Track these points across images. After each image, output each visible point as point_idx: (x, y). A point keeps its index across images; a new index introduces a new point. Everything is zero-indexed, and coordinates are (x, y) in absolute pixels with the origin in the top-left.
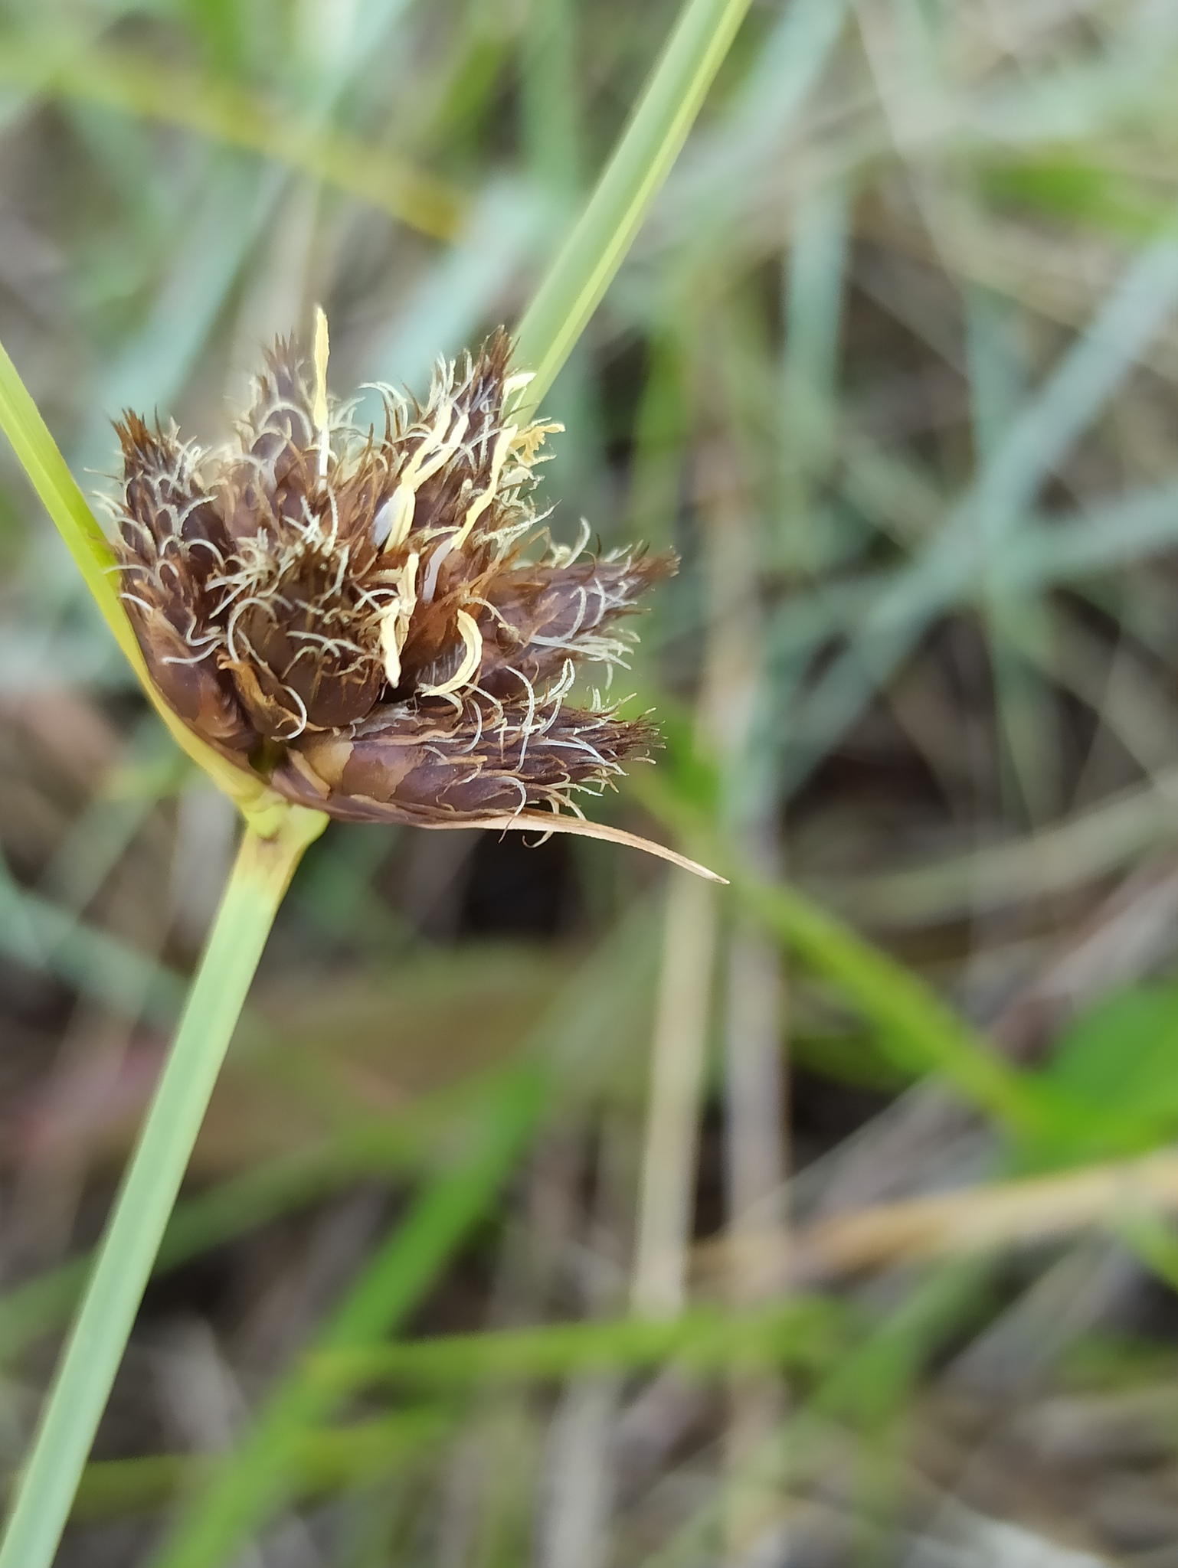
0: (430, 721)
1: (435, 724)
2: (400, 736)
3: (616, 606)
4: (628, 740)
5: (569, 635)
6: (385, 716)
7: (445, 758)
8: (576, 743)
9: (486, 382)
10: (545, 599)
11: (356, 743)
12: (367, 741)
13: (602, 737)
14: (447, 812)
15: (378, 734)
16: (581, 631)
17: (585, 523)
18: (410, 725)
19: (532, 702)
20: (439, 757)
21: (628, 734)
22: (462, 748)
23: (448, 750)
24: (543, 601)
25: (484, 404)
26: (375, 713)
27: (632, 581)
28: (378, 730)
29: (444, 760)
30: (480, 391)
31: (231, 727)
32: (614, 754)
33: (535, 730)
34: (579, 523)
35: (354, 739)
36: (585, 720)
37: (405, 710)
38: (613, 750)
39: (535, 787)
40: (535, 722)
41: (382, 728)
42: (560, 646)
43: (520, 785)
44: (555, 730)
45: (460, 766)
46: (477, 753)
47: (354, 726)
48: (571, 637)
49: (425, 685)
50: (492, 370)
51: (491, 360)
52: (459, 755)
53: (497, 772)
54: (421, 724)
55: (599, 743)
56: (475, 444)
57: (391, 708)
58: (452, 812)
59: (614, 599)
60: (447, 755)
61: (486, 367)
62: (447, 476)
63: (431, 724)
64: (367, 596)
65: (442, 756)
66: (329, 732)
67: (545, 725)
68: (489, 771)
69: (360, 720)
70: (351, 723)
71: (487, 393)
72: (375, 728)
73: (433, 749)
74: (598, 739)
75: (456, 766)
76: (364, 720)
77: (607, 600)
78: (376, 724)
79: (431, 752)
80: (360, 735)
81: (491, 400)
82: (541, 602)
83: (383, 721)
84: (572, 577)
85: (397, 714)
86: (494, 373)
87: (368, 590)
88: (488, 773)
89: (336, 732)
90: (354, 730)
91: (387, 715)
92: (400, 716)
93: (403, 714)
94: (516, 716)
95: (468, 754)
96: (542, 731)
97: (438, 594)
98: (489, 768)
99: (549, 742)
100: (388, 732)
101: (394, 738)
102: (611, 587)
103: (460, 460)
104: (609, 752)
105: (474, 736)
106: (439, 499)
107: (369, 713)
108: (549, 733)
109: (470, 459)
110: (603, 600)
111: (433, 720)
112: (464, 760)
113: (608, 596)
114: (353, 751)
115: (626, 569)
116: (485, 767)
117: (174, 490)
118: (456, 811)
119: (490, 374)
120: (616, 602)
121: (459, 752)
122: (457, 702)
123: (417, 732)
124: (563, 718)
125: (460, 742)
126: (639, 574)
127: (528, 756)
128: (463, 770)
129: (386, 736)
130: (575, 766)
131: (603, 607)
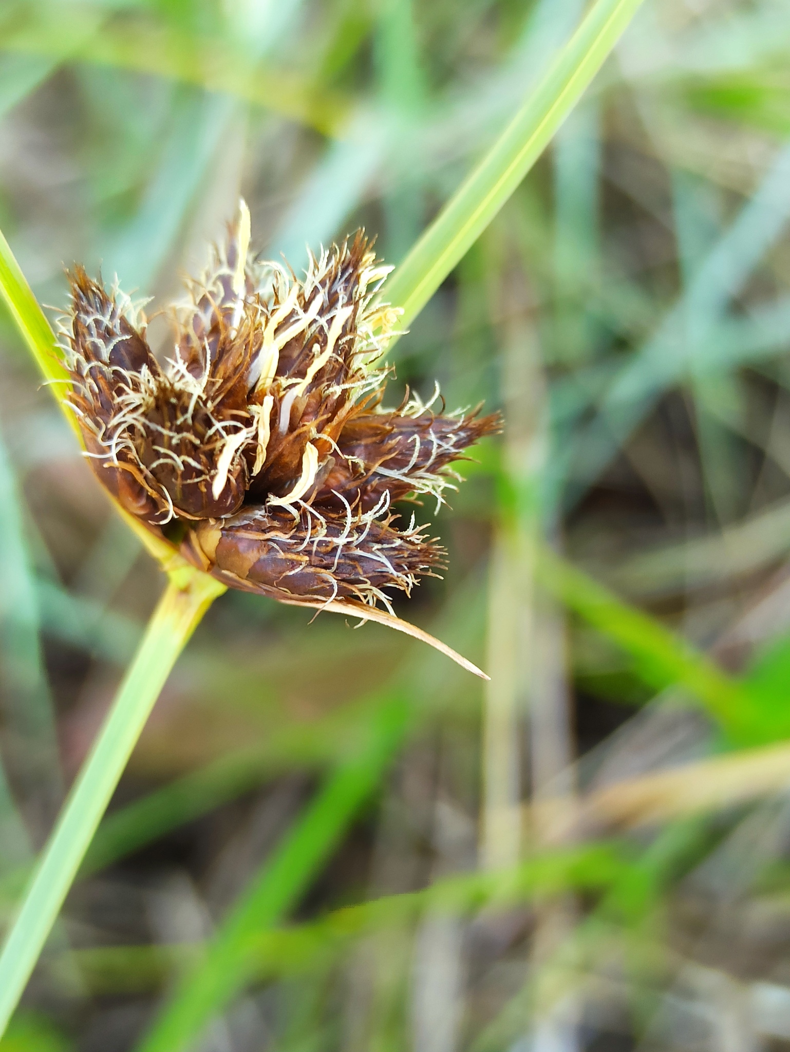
0: (276, 524)
1: (279, 526)
2: (253, 532)
3: (448, 451)
4: (417, 559)
5: (406, 470)
6: (248, 515)
7: (282, 553)
8: (378, 556)
9: (344, 271)
10: (392, 440)
11: (224, 532)
12: (230, 533)
13: (398, 554)
14: (286, 593)
15: (239, 528)
16: (416, 467)
17: (437, 385)
18: (263, 524)
19: (349, 519)
20: (278, 552)
21: (418, 554)
22: (297, 547)
23: (286, 548)
24: (390, 442)
25: (339, 287)
26: (242, 512)
27: (462, 434)
28: (239, 525)
29: (281, 555)
30: (339, 277)
31: (143, 507)
32: (406, 568)
33: (348, 542)
34: (434, 384)
35: (223, 529)
36: (390, 539)
37: (263, 512)
38: (406, 565)
39: (345, 585)
40: (350, 534)
41: (243, 524)
42: (397, 478)
43: (334, 582)
44: (365, 543)
45: (292, 561)
46: (306, 553)
47: (224, 520)
48: (406, 472)
49: (272, 496)
50: (350, 262)
51: (351, 254)
52: (292, 552)
53: (318, 570)
54: (269, 525)
55: (397, 558)
56: (330, 317)
57: (254, 510)
58: (289, 594)
59: (446, 446)
60: (284, 551)
61: (347, 258)
62: (306, 340)
63: (277, 526)
64: (218, 425)
65: (281, 551)
66: (206, 521)
67: (357, 539)
68: (314, 568)
69: (228, 516)
70: (223, 517)
71: (343, 279)
72: (237, 523)
73: (275, 546)
74: (396, 555)
75: (290, 560)
76: (232, 516)
77: (439, 446)
78: (239, 520)
79: (273, 547)
80: (227, 527)
81: (347, 285)
82: (387, 442)
83: (245, 519)
84: (418, 426)
85: (257, 514)
86: (351, 264)
87: (220, 421)
88: (312, 570)
89: (212, 522)
90: (224, 522)
91: (250, 515)
92: (258, 517)
93: (261, 515)
94: (335, 528)
95: (298, 553)
96: (355, 543)
97: (292, 427)
98: (314, 566)
99: (359, 552)
100: (246, 528)
101: (249, 533)
102: (443, 438)
103: (317, 328)
104: (402, 566)
105: (304, 540)
106: (299, 356)
107: (237, 511)
108: (361, 546)
109: (325, 328)
110: (435, 446)
111: (278, 523)
112: (294, 557)
113: (441, 443)
114: (221, 538)
115: (460, 424)
116: (310, 564)
117: (107, 328)
118: (292, 593)
119: (348, 265)
120: (448, 449)
121: (293, 550)
122: (294, 512)
123: (266, 531)
124: (373, 535)
125: (295, 542)
126: (471, 429)
127: (342, 561)
128: (294, 564)
129: (244, 531)
130: (376, 574)
131: (435, 451)
